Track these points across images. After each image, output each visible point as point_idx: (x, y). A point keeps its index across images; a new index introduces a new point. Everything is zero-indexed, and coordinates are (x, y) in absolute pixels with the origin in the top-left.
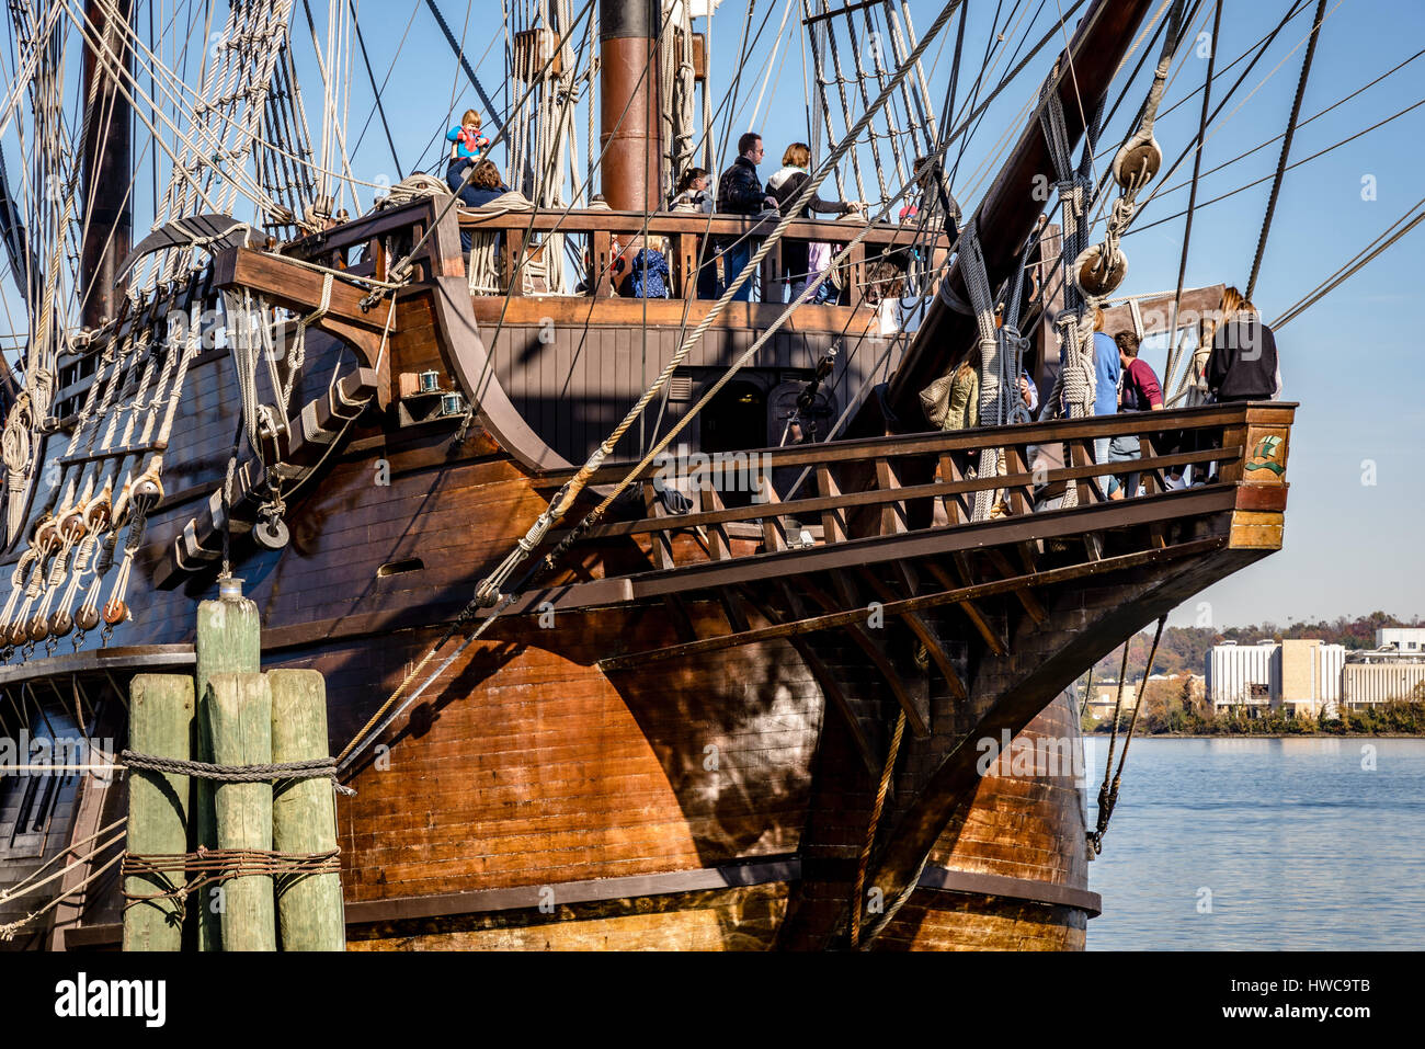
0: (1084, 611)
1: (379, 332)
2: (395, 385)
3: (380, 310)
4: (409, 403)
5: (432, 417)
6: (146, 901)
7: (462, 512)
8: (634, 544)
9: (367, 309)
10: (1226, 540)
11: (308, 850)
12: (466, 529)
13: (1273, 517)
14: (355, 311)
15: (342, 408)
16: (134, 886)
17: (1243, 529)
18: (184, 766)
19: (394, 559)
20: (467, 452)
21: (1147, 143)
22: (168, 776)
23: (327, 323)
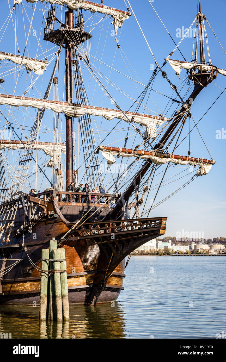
0: (139, 241)
1: (45, 206)
2: (48, 213)
3: (46, 204)
4: (49, 215)
5: (52, 217)
6: (44, 276)
7: (56, 228)
8: (78, 233)
9: (44, 204)
10: (159, 233)
11: (63, 270)
12: (57, 231)
13: (164, 230)
14: (43, 204)
15: (41, 216)
16: (43, 274)
17: (161, 232)
18: (48, 259)
19: (47, 234)
20: (57, 221)
21: (147, 186)
22: (47, 261)
23: (40, 205)
